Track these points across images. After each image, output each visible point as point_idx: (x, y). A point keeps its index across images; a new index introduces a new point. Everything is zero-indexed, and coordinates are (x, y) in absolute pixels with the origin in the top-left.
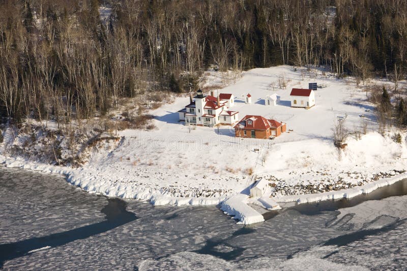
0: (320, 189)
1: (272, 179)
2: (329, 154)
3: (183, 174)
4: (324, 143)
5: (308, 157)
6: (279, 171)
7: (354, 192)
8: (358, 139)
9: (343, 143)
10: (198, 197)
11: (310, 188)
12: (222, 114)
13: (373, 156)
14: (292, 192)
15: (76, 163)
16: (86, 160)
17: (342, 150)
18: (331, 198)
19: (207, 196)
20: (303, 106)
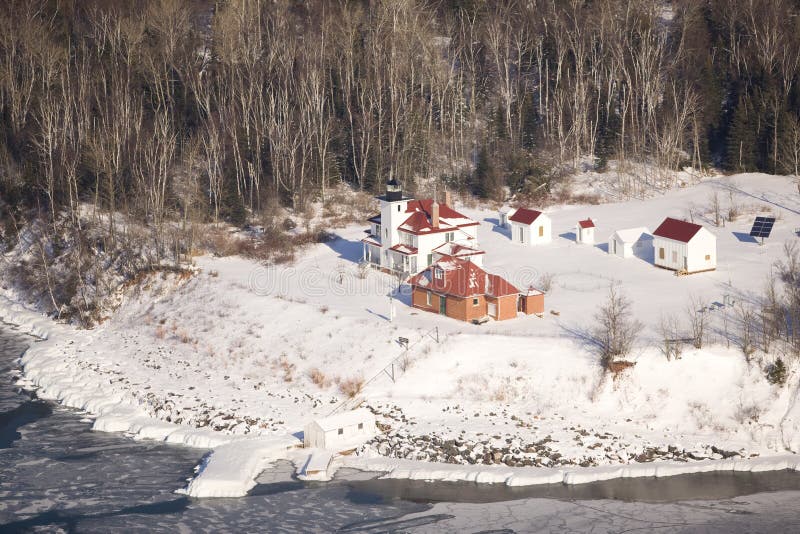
0: (473, 455)
1: (394, 415)
2: (575, 380)
3: (223, 372)
4: (582, 353)
5: (518, 379)
6: (423, 398)
7: (538, 476)
8: (672, 356)
9: (617, 359)
10: (199, 426)
11: (450, 451)
12: (439, 250)
13: (689, 404)
14: (402, 450)
15: (87, 318)
16: (108, 314)
17: (610, 375)
18: (471, 478)
19: (218, 428)
20: (674, 267)
